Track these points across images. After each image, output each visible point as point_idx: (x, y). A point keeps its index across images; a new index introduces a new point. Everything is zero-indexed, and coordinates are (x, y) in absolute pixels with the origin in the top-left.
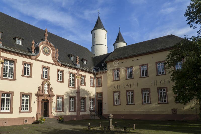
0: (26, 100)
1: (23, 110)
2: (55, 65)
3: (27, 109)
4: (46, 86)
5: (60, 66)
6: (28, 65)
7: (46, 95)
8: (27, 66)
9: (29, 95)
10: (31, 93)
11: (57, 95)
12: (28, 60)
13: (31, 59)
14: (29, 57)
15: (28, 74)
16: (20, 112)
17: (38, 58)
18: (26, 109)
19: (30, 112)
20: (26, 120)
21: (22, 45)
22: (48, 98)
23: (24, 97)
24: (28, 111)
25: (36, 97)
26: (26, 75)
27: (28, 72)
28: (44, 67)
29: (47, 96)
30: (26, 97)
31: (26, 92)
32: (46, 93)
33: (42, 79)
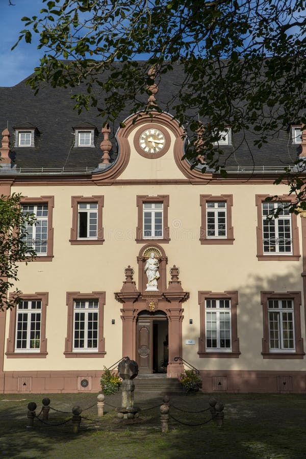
0: (90, 315)
1: (82, 346)
2: (190, 183)
3: (95, 346)
4: (151, 263)
5: (209, 182)
6: (93, 205)
7: (152, 295)
8: (88, 209)
9: (95, 299)
10: (103, 294)
11: (201, 293)
12: (88, 191)
13: (96, 184)
14: (86, 179)
15: (92, 234)
16: (68, 354)
17: (123, 177)
18: (89, 346)
19: (102, 354)
20: (84, 378)
21: (93, 146)
22: (163, 306)
23: (83, 306)
24: (96, 350)
25: (121, 306)
26: (86, 237)
27: (93, 228)
28: (144, 201)
29: (156, 300)
30: (90, 306)
31: (86, 289)
32: (152, 287)
33: (139, 240)
